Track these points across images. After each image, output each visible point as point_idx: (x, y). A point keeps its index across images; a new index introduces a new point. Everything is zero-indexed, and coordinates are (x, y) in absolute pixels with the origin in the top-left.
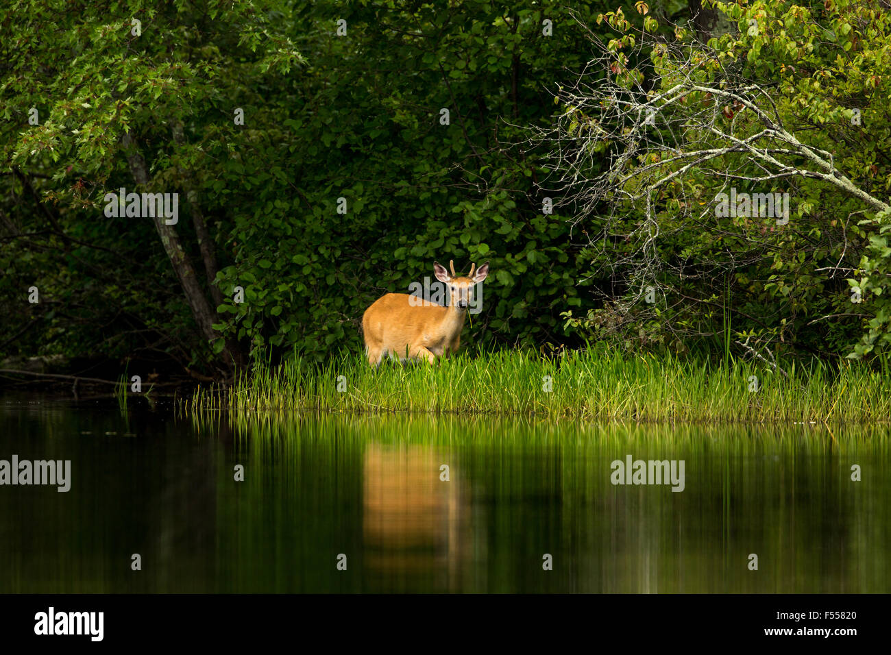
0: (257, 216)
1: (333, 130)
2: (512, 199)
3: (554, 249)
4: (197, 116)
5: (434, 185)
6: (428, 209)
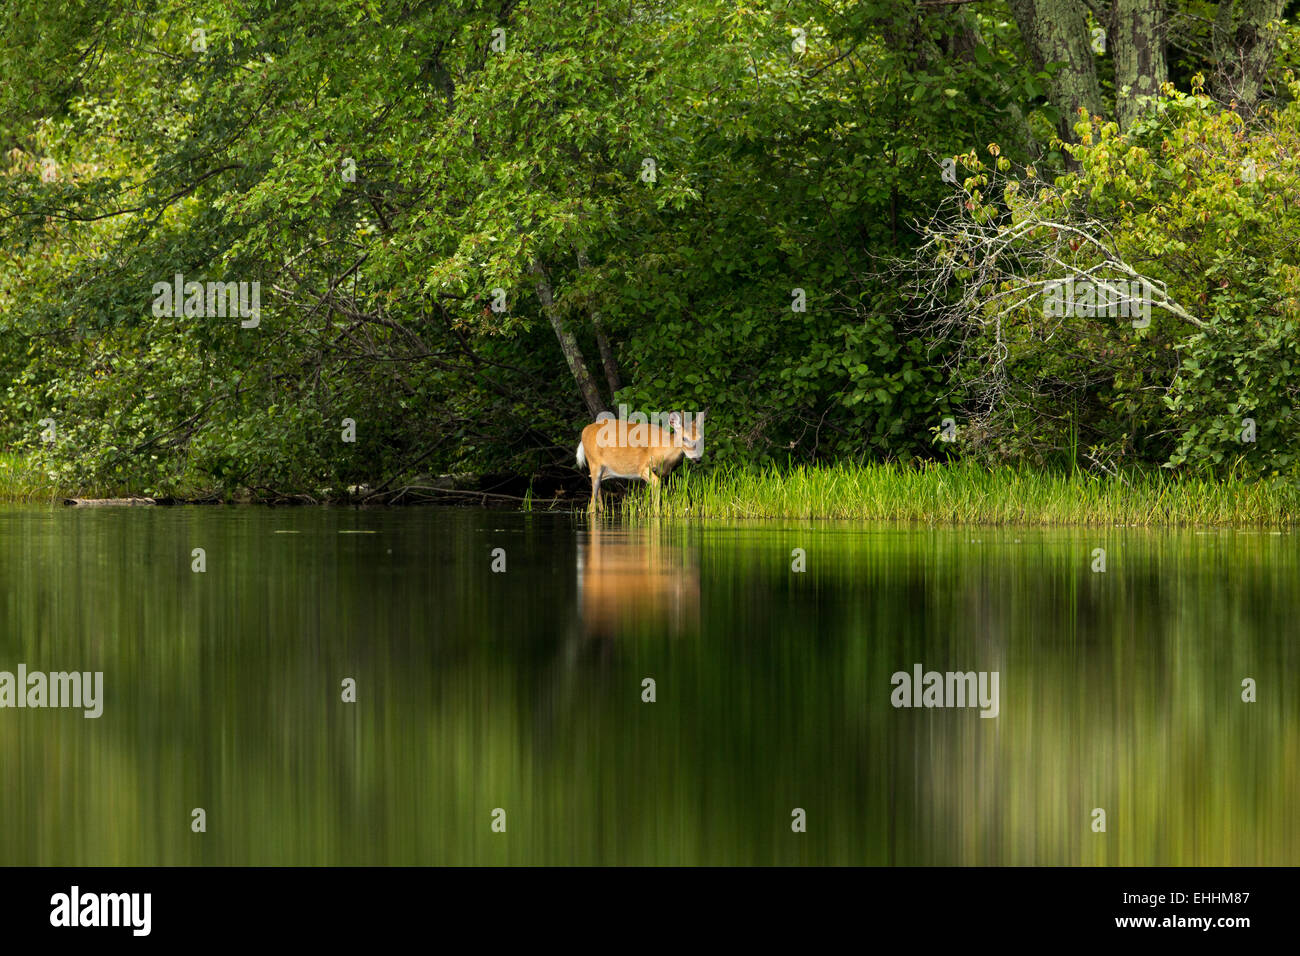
0: (652, 338)
1: (724, 257)
2: (890, 323)
5: (818, 309)
6: (813, 332)
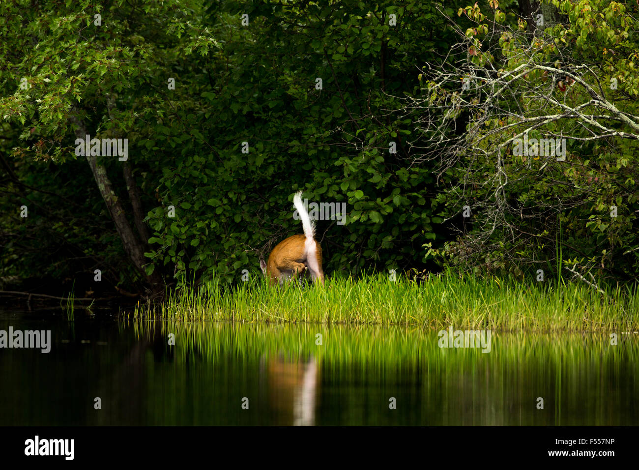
0: (180, 168)
1: (240, 100)
2: (381, 155)
3: (415, 194)
4: (133, 89)
5: (320, 144)
6: (315, 163)
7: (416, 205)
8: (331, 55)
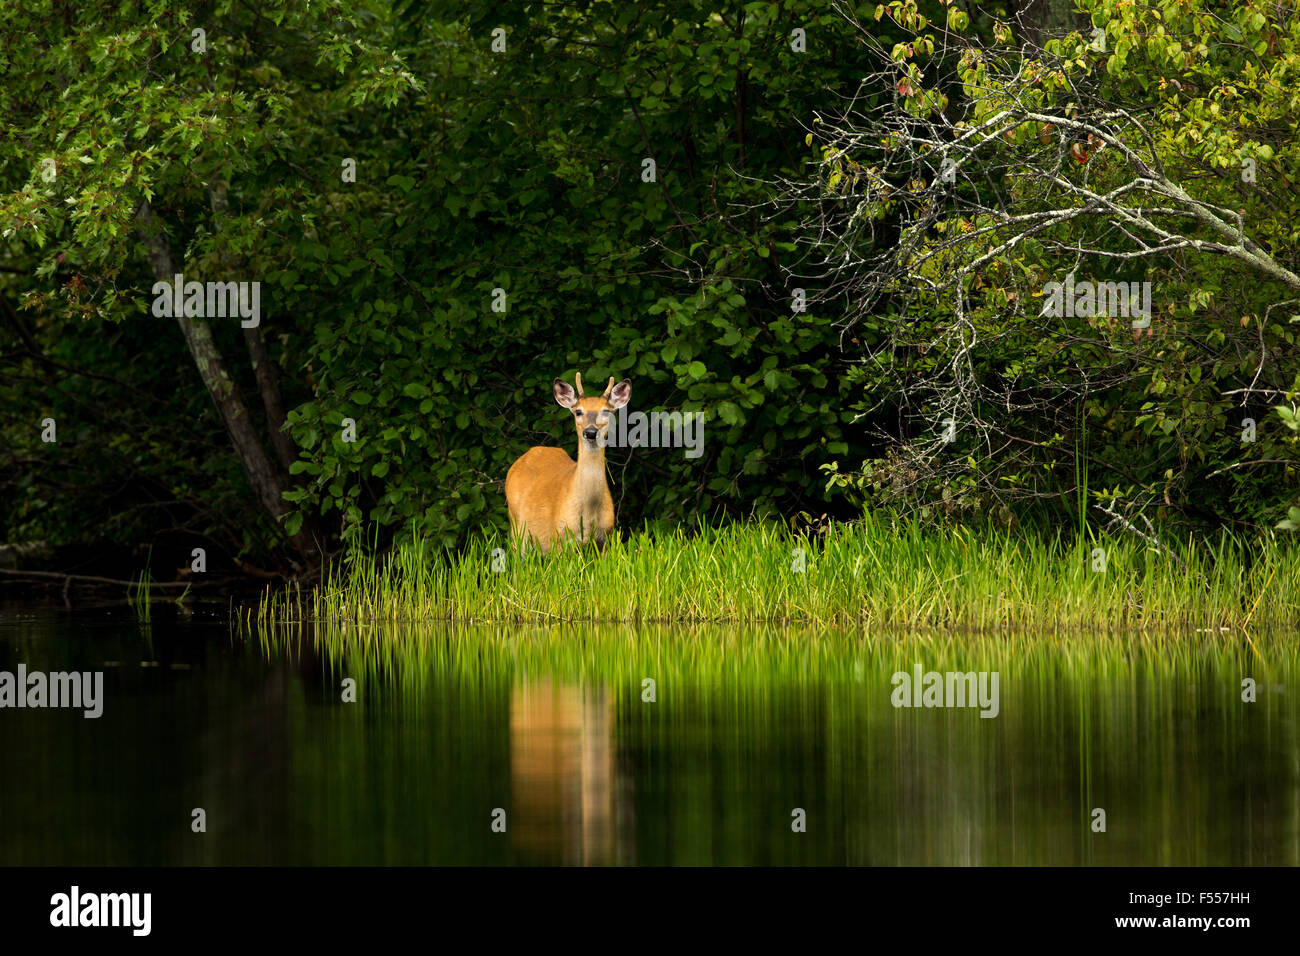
0: (348, 324)
1: (463, 191)
2: (740, 293)
4: (255, 172)
5: (619, 272)
6: (611, 310)
7: (811, 389)
8: (639, 99)
